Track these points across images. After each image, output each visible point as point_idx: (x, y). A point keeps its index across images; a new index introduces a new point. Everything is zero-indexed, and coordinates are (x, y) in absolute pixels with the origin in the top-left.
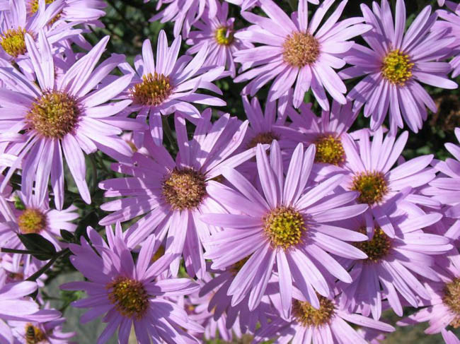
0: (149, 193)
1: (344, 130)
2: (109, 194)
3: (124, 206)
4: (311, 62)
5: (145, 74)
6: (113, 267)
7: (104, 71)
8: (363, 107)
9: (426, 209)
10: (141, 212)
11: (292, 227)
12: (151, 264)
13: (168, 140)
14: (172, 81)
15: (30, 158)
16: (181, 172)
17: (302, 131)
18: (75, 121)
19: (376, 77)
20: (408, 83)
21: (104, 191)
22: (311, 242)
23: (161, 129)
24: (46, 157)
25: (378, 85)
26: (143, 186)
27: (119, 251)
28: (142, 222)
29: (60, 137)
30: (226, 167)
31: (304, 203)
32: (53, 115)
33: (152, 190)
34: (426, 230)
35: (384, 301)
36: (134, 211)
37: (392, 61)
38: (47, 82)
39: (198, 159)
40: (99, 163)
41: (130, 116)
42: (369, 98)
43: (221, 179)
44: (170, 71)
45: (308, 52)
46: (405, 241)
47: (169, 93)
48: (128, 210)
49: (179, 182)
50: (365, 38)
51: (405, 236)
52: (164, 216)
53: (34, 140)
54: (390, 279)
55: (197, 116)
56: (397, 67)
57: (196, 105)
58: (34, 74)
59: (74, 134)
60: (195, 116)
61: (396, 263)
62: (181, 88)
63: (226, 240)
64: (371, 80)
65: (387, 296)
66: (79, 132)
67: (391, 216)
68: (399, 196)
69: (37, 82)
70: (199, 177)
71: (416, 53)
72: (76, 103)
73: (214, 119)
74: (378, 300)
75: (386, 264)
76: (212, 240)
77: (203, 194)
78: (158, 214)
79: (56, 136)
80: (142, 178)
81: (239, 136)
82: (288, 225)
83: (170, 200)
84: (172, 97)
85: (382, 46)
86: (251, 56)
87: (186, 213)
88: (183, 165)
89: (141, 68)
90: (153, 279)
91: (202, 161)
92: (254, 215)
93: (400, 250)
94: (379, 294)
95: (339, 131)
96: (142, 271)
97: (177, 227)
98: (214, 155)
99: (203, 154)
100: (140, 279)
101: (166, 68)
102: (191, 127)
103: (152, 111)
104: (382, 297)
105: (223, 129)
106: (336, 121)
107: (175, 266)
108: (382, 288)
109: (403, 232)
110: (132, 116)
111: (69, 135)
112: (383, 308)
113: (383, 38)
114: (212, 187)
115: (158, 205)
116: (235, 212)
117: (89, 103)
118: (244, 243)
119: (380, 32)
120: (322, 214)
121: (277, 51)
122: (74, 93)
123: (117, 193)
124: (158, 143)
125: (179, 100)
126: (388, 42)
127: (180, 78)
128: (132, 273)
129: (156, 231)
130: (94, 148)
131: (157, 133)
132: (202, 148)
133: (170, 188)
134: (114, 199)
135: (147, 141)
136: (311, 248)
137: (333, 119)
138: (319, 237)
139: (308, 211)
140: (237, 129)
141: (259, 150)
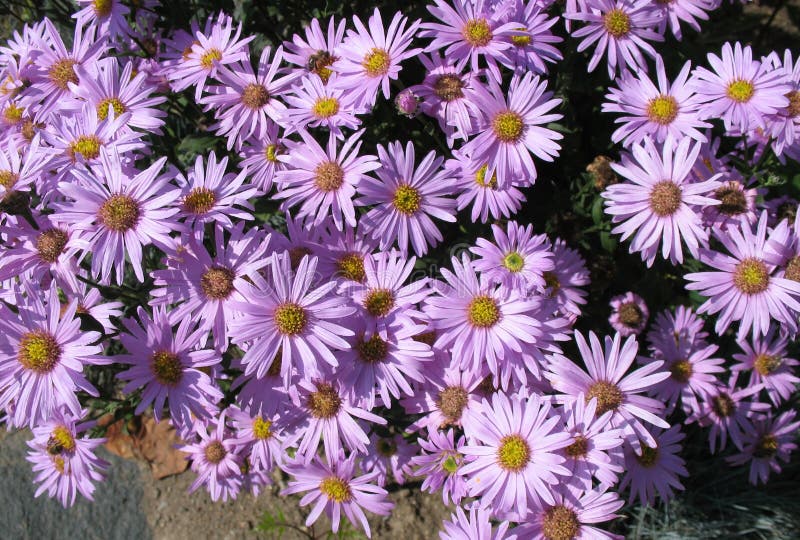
0: (190, 284)
1: (368, 251)
2: (157, 283)
3: (168, 293)
4: (335, 189)
5: (196, 186)
6: (156, 341)
7: (161, 183)
8: (373, 230)
9: (417, 321)
10: (182, 299)
11: (295, 318)
12: (186, 338)
13: (209, 243)
14: (216, 195)
15: (99, 245)
16: (215, 269)
17: (331, 248)
18: (136, 219)
19: (387, 206)
20: (417, 213)
21: (154, 280)
22: (311, 333)
23: (203, 233)
24: (112, 244)
25: (390, 213)
26: (185, 278)
27: (162, 325)
28: (182, 306)
29: (123, 231)
30: (250, 268)
31: (306, 302)
32: (119, 213)
33: (192, 281)
34: (415, 338)
35: (378, 396)
36: (175, 298)
37: (401, 194)
38: (115, 187)
39: (231, 260)
40: (153, 255)
41: (180, 221)
42: (380, 224)
43: (246, 278)
44: (217, 186)
45: (333, 179)
46: (399, 347)
47: (212, 205)
48: (171, 296)
49: (214, 277)
50: (378, 174)
51: (399, 342)
52: (200, 302)
53: (103, 231)
54: (382, 377)
55: (230, 225)
56: (406, 199)
57: (230, 217)
58: (105, 179)
59: (134, 230)
60: (229, 226)
61: (391, 365)
62: (223, 202)
63: (244, 324)
64: (383, 209)
65: (380, 392)
66: (138, 228)
67: (391, 325)
68: (400, 309)
69: (106, 186)
70: (230, 274)
71: (426, 189)
72: (137, 205)
73: (245, 231)
74: (372, 395)
75: (382, 365)
76: (235, 322)
77: (231, 289)
78: (195, 301)
79: (120, 230)
80: (184, 271)
81: (265, 245)
82: (291, 316)
83: (205, 291)
84: (215, 208)
85: (395, 181)
86: (287, 178)
87: (217, 302)
88: (219, 264)
89: (192, 180)
90: (188, 351)
91: (233, 262)
92: (266, 306)
93: (394, 354)
94: (373, 390)
95: (364, 251)
96: (179, 344)
97: (209, 313)
98: (243, 258)
99: (235, 256)
100: (177, 350)
101: (213, 184)
102: (227, 235)
103: (198, 218)
104: (376, 392)
105: (251, 239)
106: (361, 243)
107: (204, 341)
108: (377, 385)
109: (398, 339)
110: (182, 221)
111: (131, 230)
112: (376, 402)
113: (395, 173)
114: (238, 282)
115: (196, 294)
116: (253, 302)
117: (148, 207)
118: (258, 327)
119: (392, 169)
120: (321, 311)
121: (311, 175)
122: (137, 197)
123: (163, 283)
124: (199, 244)
125: (219, 212)
126: (400, 177)
127: (222, 192)
128: (170, 345)
129: (193, 313)
130: (149, 241)
131: (199, 236)
132: (235, 252)
133: (206, 281)
134: (159, 287)
135: (191, 240)
136: (310, 338)
137: (359, 240)
138: (318, 329)
139: (310, 309)
140: (262, 240)
141: (273, 259)
